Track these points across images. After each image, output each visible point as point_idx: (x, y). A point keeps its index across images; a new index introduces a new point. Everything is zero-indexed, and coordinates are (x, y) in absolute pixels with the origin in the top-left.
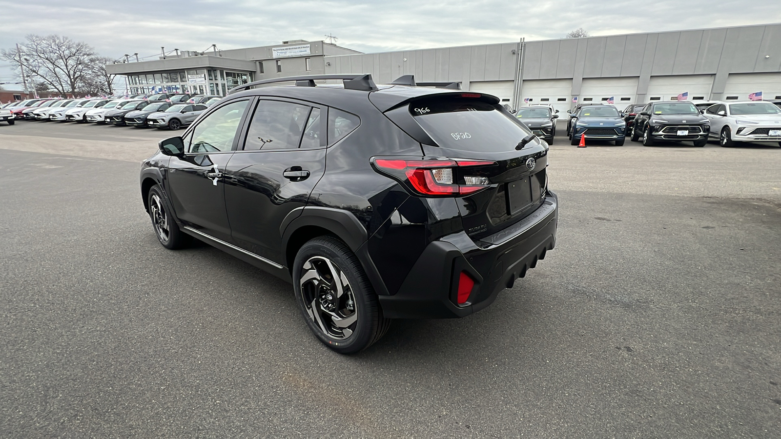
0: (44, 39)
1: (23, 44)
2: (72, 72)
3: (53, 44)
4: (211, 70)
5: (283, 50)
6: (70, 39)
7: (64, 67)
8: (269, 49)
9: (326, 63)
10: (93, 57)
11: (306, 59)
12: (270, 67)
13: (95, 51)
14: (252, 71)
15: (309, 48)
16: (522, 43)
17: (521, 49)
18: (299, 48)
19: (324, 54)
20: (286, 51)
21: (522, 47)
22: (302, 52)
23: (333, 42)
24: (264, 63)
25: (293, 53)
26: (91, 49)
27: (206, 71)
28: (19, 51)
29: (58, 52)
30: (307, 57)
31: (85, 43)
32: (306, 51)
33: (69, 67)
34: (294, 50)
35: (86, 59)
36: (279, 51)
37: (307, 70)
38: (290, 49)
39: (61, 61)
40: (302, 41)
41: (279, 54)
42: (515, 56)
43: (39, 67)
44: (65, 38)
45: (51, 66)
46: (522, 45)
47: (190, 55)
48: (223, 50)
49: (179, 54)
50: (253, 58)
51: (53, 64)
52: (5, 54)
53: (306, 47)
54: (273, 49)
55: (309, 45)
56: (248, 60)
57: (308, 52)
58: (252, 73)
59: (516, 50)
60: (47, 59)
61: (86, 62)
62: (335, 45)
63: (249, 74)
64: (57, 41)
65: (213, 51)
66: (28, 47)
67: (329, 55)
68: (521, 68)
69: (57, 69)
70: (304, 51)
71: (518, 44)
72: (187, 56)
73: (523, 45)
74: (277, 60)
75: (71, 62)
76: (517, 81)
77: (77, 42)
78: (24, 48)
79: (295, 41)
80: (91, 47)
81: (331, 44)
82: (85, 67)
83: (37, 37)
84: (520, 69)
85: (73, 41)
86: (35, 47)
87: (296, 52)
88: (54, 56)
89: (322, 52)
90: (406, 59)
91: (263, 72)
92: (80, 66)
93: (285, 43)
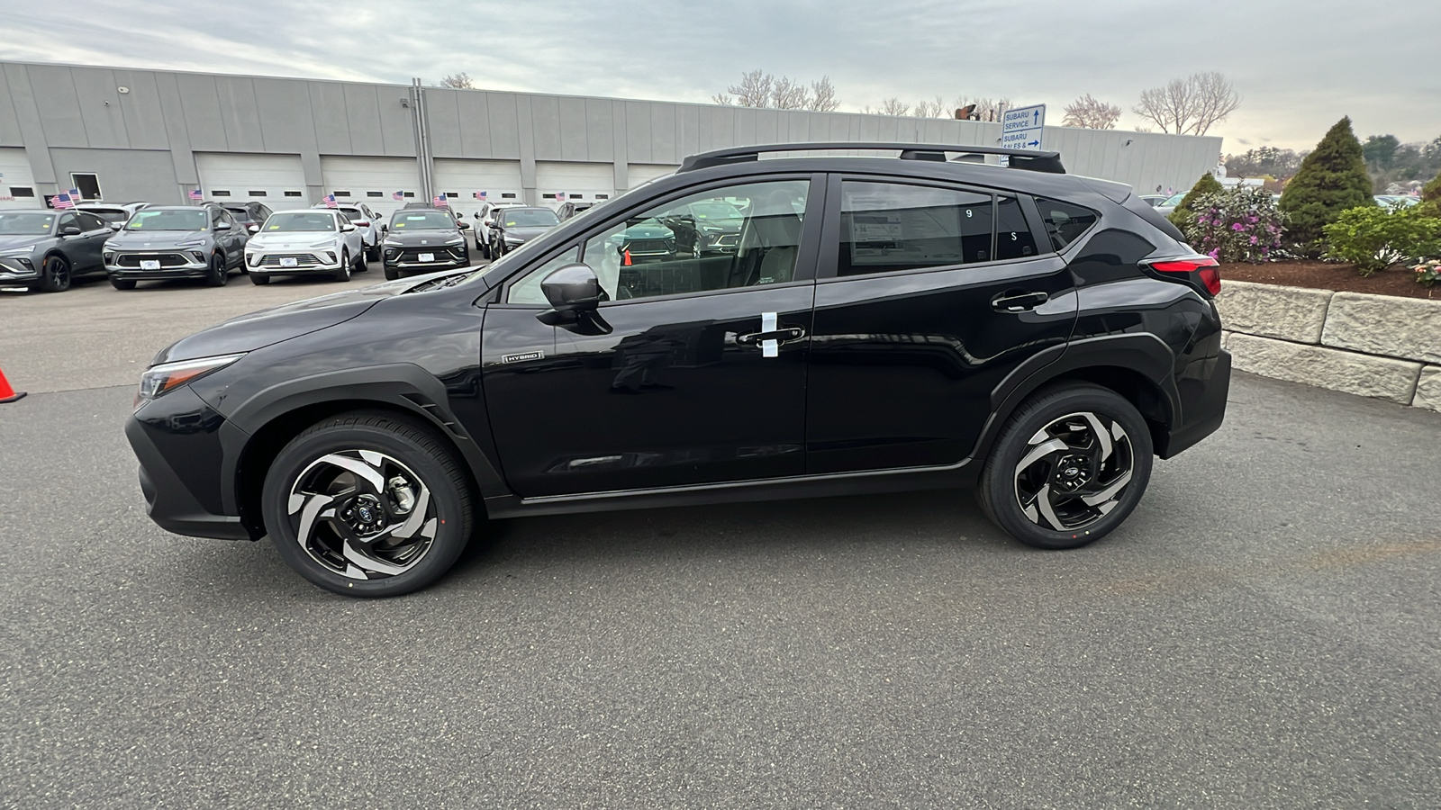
16: (417, 88)
17: (419, 100)
21: (418, 95)
42: (408, 112)
46: (418, 91)
59: (409, 101)
68: (425, 134)
71: (410, 89)
73: (420, 92)
76: (423, 158)
84: (422, 136)
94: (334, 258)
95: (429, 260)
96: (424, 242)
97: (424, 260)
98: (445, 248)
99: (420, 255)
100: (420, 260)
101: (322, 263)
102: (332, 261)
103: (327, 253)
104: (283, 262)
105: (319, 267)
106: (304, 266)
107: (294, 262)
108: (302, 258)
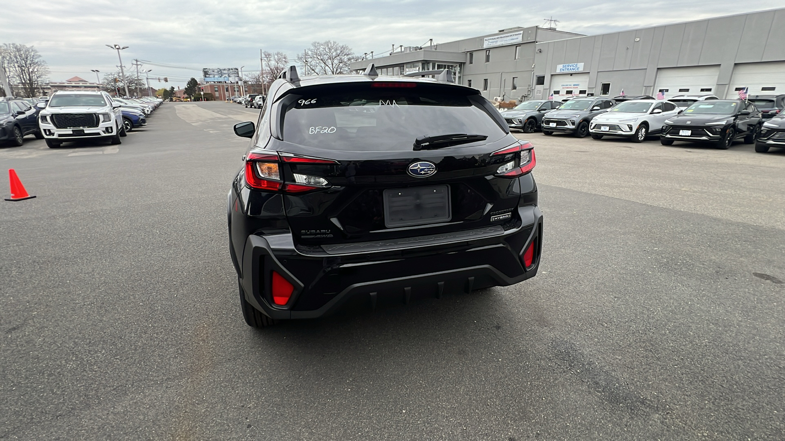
0: (322, 45)
1: (309, 49)
2: (335, 70)
3: (327, 48)
4: (425, 63)
5: (495, 39)
6: (337, 43)
7: (330, 66)
8: (481, 39)
9: (537, 50)
10: (350, 56)
11: (517, 47)
12: (479, 57)
13: (352, 51)
14: (462, 63)
15: (522, 35)
18: (511, 36)
19: (537, 40)
20: (497, 39)
22: (513, 39)
23: (553, 26)
24: (474, 54)
25: (504, 42)
26: (350, 50)
27: (420, 65)
28: (306, 54)
29: (329, 54)
30: (517, 45)
31: (347, 45)
32: (517, 38)
33: (334, 66)
34: (505, 39)
35: (345, 58)
36: (490, 41)
37: (515, 59)
38: (501, 37)
39: (330, 61)
40: (519, 28)
41: (489, 43)
43: (316, 66)
44: (335, 43)
45: (323, 65)
47: (411, 50)
48: (440, 43)
49: (403, 50)
50: (465, 50)
51: (325, 63)
52: (299, 58)
53: (519, 34)
54: (485, 39)
55: (522, 32)
56: (460, 52)
57: (519, 39)
58: (461, 64)
60: (322, 60)
61: (345, 60)
62: (554, 30)
63: (458, 66)
64: (330, 45)
65: (430, 45)
66: (312, 52)
67: (542, 41)
69: (327, 68)
70: (515, 39)
72: (408, 51)
74: (488, 50)
75: (336, 61)
77: (341, 45)
78: (310, 53)
79: (511, 29)
80: (350, 48)
81: (550, 29)
82: (344, 65)
83: (318, 43)
85: (339, 45)
86: (316, 51)
87: (507, 41)
88: (326, 57)
89: (534, 38)
90: (638, 39)
91: (472, 63)
92: (341, 64)
93: (500, 31)
94: (631, 128)
95: (687, 135)
96: (689, 123)
97: (683, 135)
98: (703, 128)
99: (681, 131)
100: (680, 134)
101: (622, 131)
102: (629, 130)
103: (628, 125)
104: (603, 128)
105: (620, 132)
106: (613, 132)
107: (607, 129)
108: (612, 127)
